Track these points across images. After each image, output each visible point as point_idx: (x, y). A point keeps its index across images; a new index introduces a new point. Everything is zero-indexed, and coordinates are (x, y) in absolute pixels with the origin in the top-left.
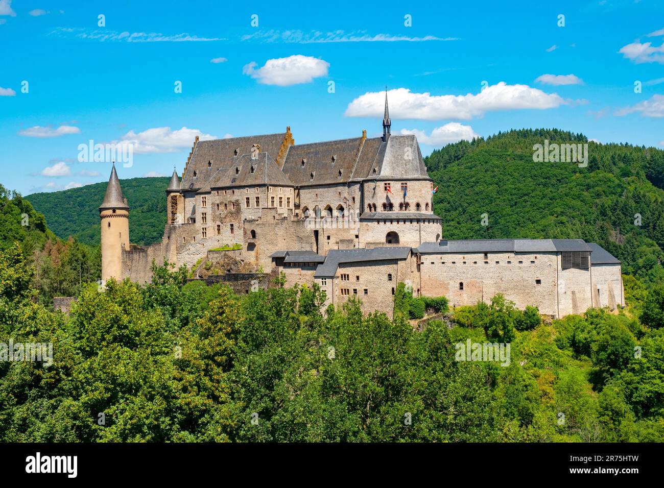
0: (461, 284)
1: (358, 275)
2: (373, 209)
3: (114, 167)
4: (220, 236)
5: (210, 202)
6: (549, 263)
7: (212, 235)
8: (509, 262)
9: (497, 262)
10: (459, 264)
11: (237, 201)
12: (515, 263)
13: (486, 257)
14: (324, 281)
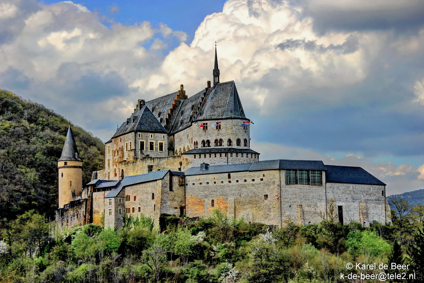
0: (213, 201)
1: (135, 196)
5: (112, 150)
6: (273, 180)
7: (112, 177)
8: (245, 181)
9: (237, 181)
10: (211, 184)
11: (122, 147)
12: (249, 181)
13: (229, 177)
14: (110, 201)
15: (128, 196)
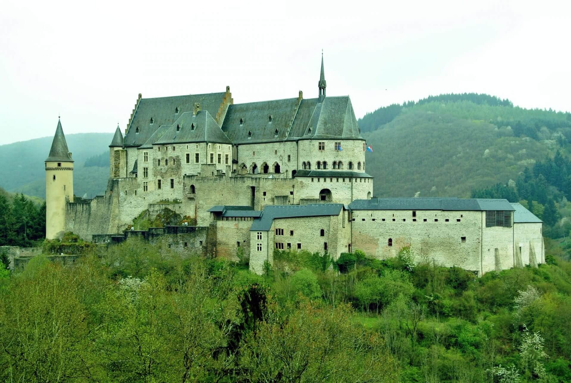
0: (390, 240)
1: (292, 230)
2: (308, 167)
3: (59, 123)
4: (160, 191)
5: (152, 157)
6: (474, 222)
7: (153, 189)
8: (436, 220)
9: (425, 220)
10: (389, 221)
11: (178, 157)
12: (442, 221)
13: (414, 215)
14: (259, 235)
15: (280, 230)
